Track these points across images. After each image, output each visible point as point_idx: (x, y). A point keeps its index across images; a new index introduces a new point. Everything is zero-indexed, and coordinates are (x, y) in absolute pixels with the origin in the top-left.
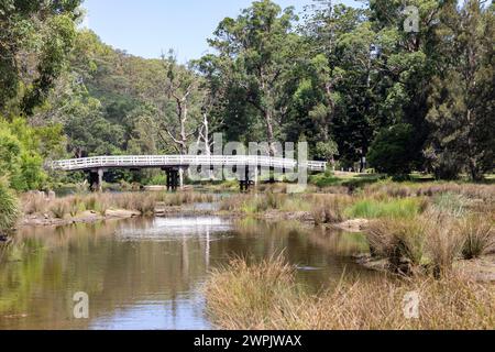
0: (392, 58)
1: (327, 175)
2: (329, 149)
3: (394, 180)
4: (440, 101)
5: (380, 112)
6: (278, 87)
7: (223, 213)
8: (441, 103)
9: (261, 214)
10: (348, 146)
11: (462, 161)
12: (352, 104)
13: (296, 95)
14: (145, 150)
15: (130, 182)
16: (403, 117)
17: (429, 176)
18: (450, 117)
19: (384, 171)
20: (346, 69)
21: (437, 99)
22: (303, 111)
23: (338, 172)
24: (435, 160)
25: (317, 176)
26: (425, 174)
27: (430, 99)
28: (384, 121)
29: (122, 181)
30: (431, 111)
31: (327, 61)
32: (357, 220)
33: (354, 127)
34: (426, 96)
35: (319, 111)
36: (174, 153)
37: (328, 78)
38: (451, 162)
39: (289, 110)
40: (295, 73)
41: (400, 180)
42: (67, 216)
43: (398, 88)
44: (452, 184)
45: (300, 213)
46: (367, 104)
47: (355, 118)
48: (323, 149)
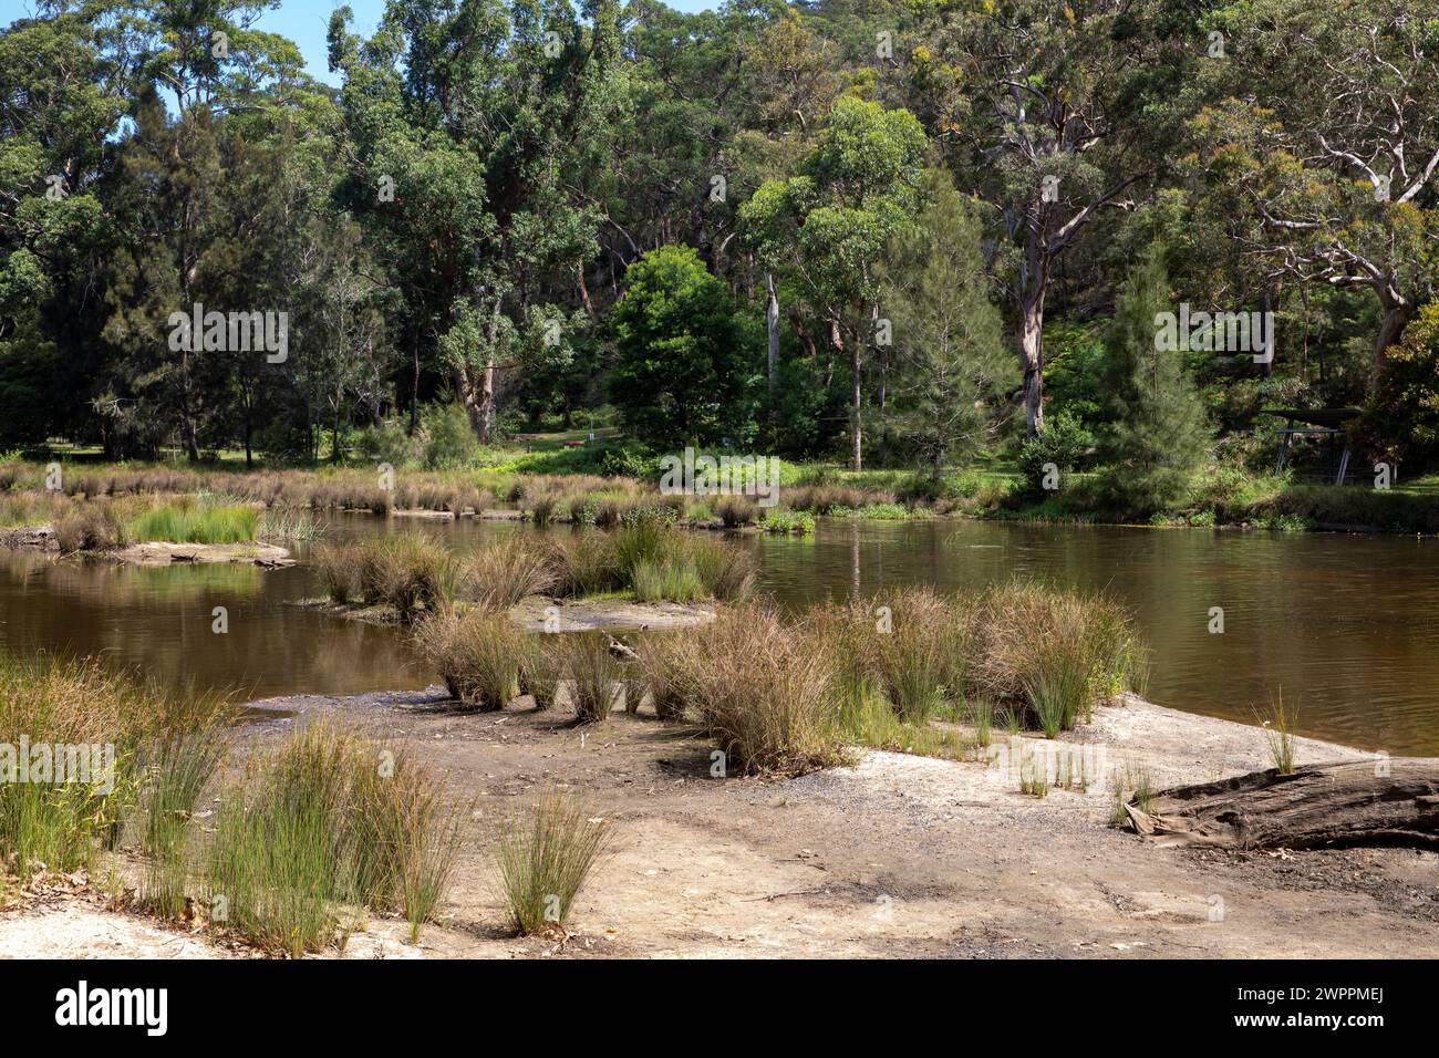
4: (131, 302)
8: (133, 305)
24: (118, 420)
27: (110, 296)
30: (112, 321)
34: (103, 292)
38: (149, 426)
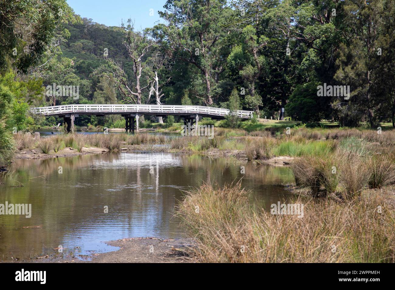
0: (307, 29)
1: (254, 121)
2: (255, 102)
3: (307, 126)
5: (297, 72)
6: (215, 51)
7: (174, 151)
8: (347, 65)
9: (205, 152)
10: (270, 99)
11: (362, 112)
12: (275, 65)
13: (229, 58)
14: (108, 100)
15: (96, 125)
16: (315, 77)
17: (335, 123)
18: (353, 76)
19: (299, 119)
20: (270, 37)
21: (343, 62)
22: (234, 71)
23: (262, 120)
24: (340, 111)
25: (246, 122)
26: (332, 122)
27: (337, 62)
28: (300, 79)
29: (89, 124)
30: (338, 72)
31: (255, 30)
32: (281, 158)
33: (275, 84)
34: (335, 60)
35: (248, 71)
36: (131, 103)
37: (255, 44)
38: (353, 113)
39: (224, 70)
40: (229, 40)
41: (312, 126)
42: (52, 152)
43: (312, 53)
44: (355, 130)
45: (236, 152)
46: (286, 66)
47: (276, 76)
48: (250, 101)
